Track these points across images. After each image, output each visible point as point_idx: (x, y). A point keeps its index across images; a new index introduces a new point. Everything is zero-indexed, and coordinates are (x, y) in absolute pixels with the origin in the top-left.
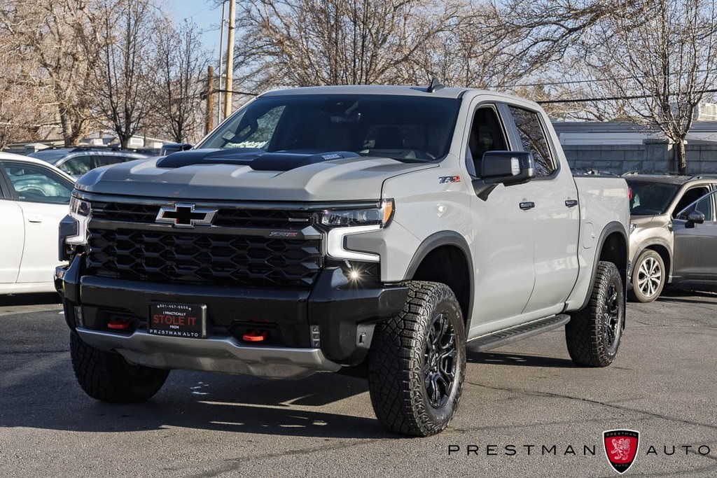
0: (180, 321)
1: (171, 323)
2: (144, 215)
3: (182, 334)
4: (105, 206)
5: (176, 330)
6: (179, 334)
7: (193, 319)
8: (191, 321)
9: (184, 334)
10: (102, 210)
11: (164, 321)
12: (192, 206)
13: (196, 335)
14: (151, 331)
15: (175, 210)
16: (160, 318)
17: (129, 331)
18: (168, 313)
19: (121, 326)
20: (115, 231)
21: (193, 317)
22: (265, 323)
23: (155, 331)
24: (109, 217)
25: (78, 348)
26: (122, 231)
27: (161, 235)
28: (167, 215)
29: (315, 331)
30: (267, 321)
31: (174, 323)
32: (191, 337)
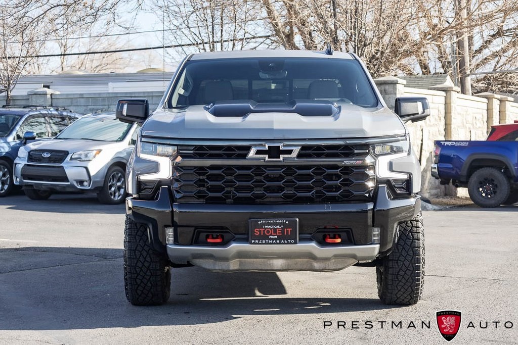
0: (278, 232)
1: (270, 233)
2: (235, 154)
3: (280, 242)
4: (193, 148)
5: (275, 239)
6: (278, 241)
7: (289, 229)
8: (287, 231)
9: (282, 241)
10: (192, 152)
11: (264, 233)
12: (281, 145)
13: (293, 241)
14: (253, 241)
15: (267, 148)
16: (260, 231)
17: (225, 243)
18: (267, 227)
19: (218, 240)
20: (207, 167)
21: (289, 228)
22: (337, 228)
23: (257, 241)
24: (198, 157)
25: (136, 264)
26: (213, 167)
27: (251, 168)
28: (258, 152)
29: (376, 232)
30: (338, 227)
31: (273, 234)
32: (288, 243)
